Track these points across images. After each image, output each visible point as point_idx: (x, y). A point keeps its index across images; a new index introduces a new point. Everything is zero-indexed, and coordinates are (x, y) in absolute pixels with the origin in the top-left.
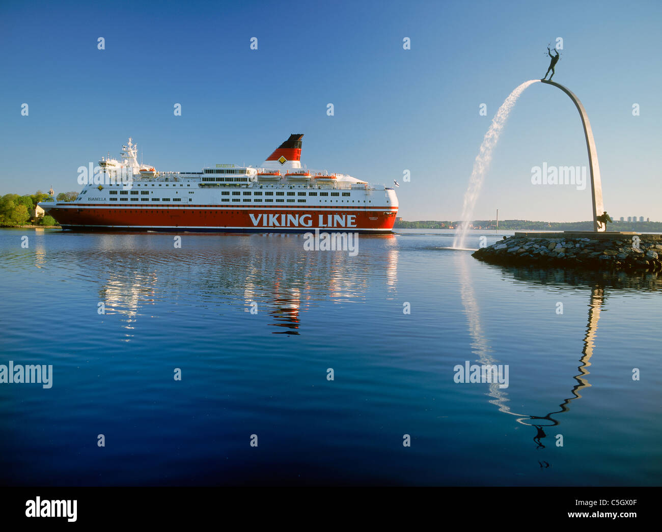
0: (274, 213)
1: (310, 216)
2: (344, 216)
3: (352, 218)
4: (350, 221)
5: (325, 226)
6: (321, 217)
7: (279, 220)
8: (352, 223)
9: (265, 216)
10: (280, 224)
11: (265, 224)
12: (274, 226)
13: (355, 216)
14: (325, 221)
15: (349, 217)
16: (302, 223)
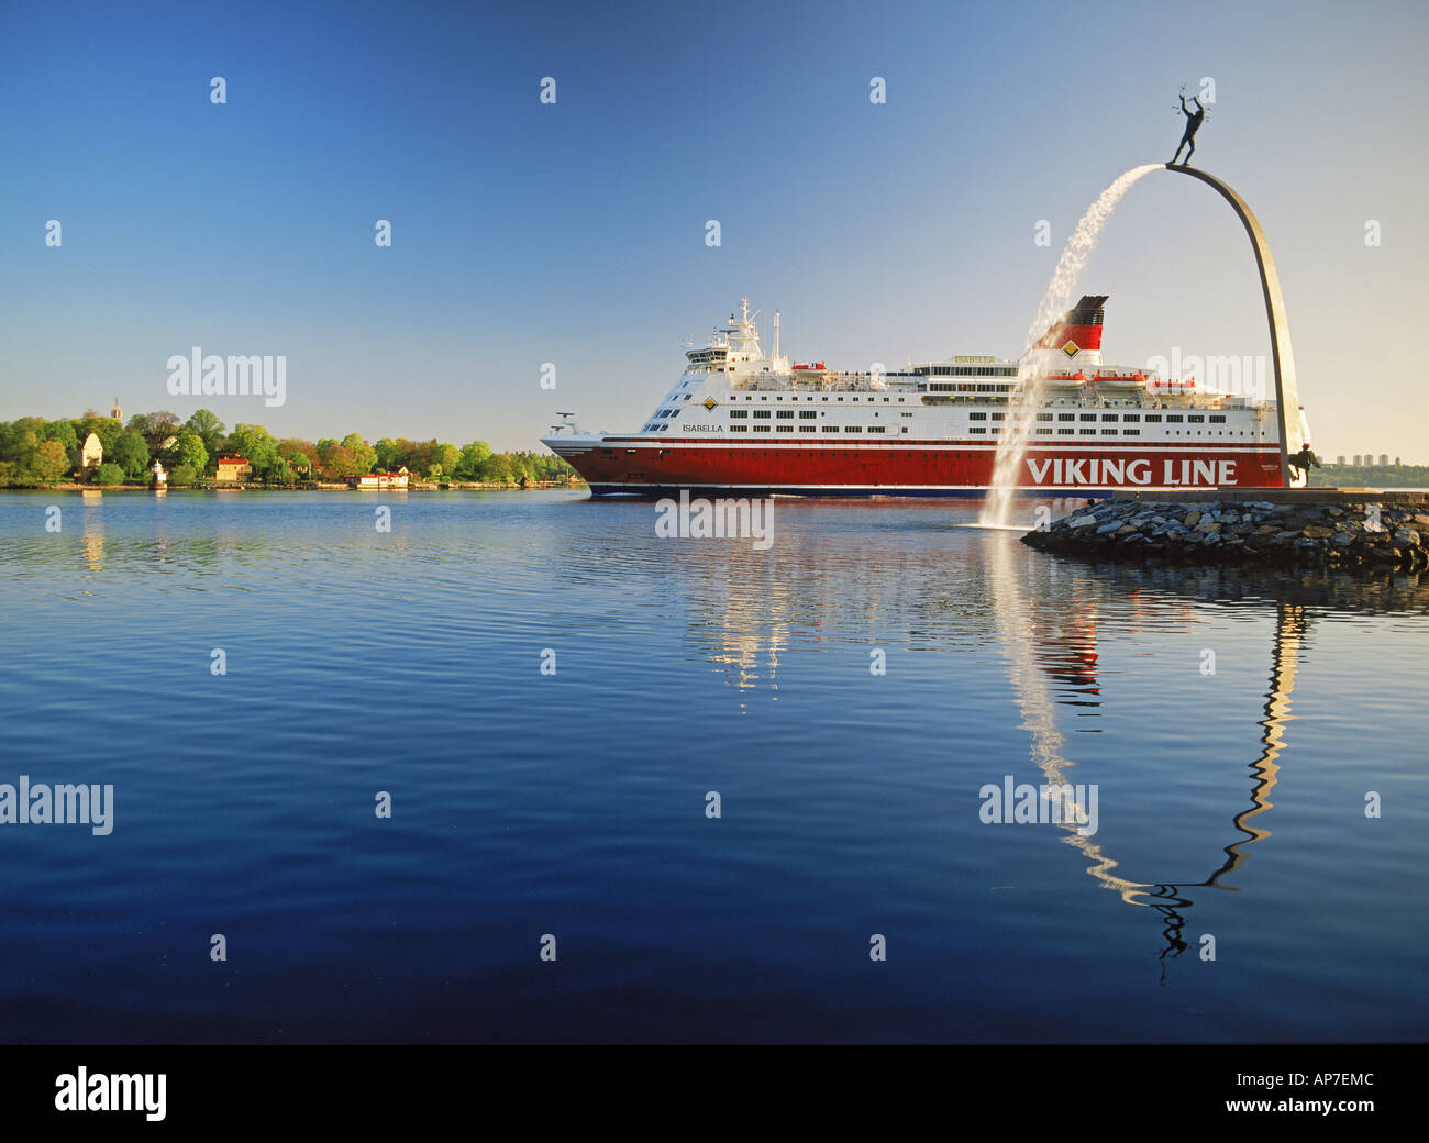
0: (1076, 456)
1: (1147, 463)
2: (1212, 463)
3: (1229, 467)
4: (1224, 472)
5: (1177, 482)
6: (1168, 465)
7: (1086, 471)
8: (1229, 477)
9: (1058, 463)
10: (1088, 479)
11: (1057, 479)
12: (1076, 483)
13: (1233, 463)
14: (1177, 474)
15: (1223, 464)
16: (1132, 477)
